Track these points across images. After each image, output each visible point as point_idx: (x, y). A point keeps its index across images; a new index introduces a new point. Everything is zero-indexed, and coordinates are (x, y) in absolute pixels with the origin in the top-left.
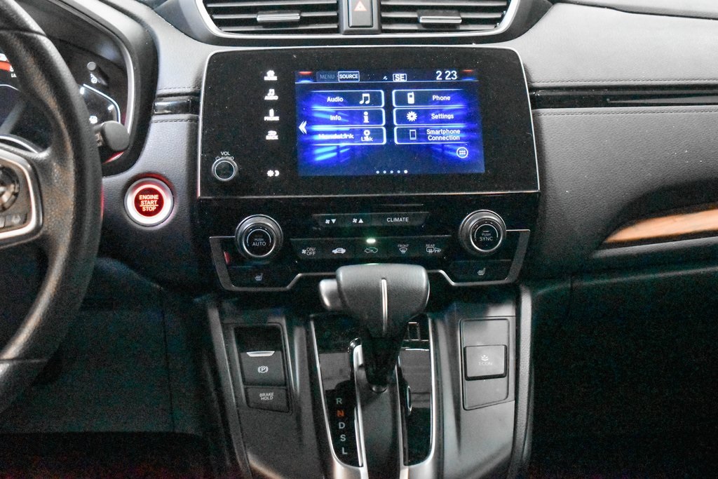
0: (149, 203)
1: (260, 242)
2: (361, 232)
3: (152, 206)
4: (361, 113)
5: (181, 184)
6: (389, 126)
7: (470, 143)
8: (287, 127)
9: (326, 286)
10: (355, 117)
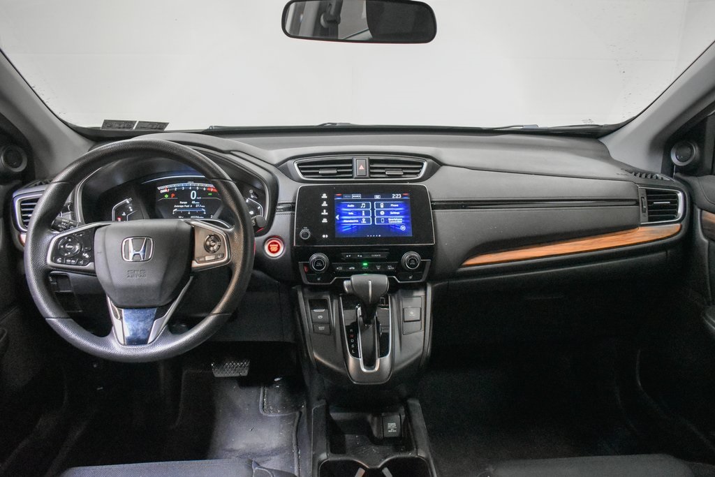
0: (274, 248)
1: (320, 265)
2: (362, 260)
3: (275, 249)
4: (361, 211)
5: (288, 241)
6: (373, 217)
7: (405, 223)
8: (331, 217)
9: (346, 283)
10: (359, 213)
